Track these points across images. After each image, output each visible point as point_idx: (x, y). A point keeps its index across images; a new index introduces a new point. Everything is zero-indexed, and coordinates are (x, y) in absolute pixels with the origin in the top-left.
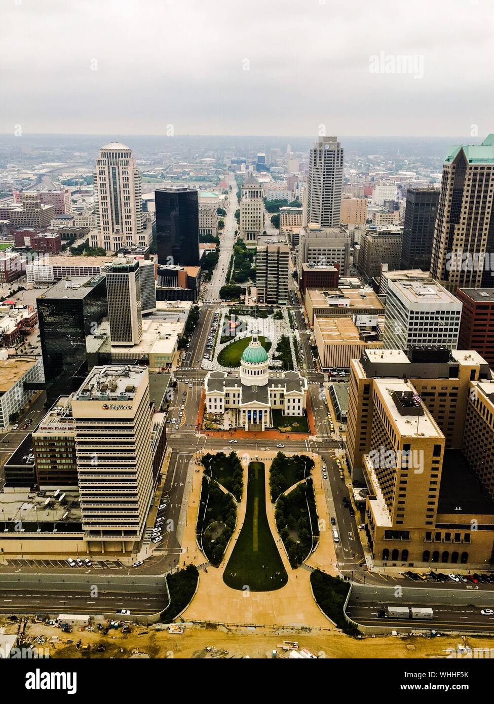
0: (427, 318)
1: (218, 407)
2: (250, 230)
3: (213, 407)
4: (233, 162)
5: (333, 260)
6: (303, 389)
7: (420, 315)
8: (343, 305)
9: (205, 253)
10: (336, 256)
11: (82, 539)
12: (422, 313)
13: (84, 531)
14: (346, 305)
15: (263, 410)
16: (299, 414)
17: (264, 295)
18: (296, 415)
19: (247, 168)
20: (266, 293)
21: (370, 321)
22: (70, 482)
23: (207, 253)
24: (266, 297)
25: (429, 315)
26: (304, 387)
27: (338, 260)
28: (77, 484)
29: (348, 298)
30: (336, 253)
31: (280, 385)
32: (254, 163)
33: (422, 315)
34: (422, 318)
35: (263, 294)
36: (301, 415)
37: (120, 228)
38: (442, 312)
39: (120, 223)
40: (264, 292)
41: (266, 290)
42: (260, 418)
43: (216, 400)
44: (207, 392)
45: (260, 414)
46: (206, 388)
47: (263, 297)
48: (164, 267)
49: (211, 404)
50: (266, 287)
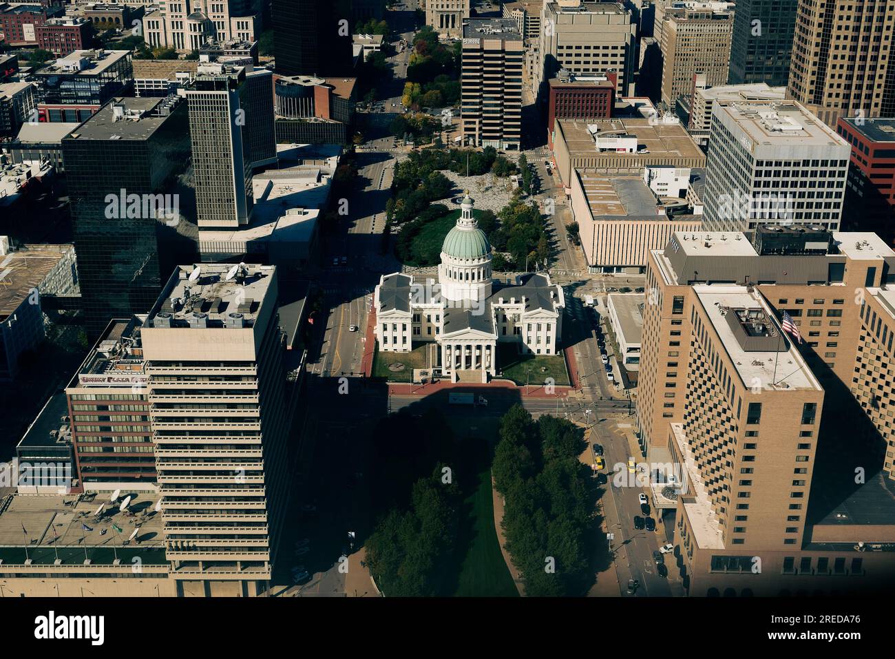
0: (786, 174)
1: (400, 340)
2: (445, 9)
3: (390, 340)
5: (604, 66)
6: (555, 305)
7: (773, 168)
8: (625, 150)
9: (362, 52)
10: (610, 59)
11: (165, 576)
12: (778, 164)
13: (169, 562)
14: (631, 150)
15: (484, 344)
16: (548, 351)
17: (477, 133)
18: (543, 352)
20: (480, 129)
21: (676, 180)
22: (138, 476)
23: (366, 52)
24: (480, 135)
25: (791, 169)
26: (558, 302)
27: (614, 66)
28: (153, 480)
29: (635, 137)
30: (610, 52)
31: (513, 300)
33: (778, 168)
34: (777, 174)
35: (474, 129)
36: (552, 353)
37: (202, 6)
38: (813, 161)
40: (477, 126)
41: (480, 122)
42: (478, 359)
43: (395, 328)
44: (378, 313)
45: (478, 352)
46: (378, 304)
47: (475, 135)
48: (289, 79)
49: (386, 334)
50: (480, 116)
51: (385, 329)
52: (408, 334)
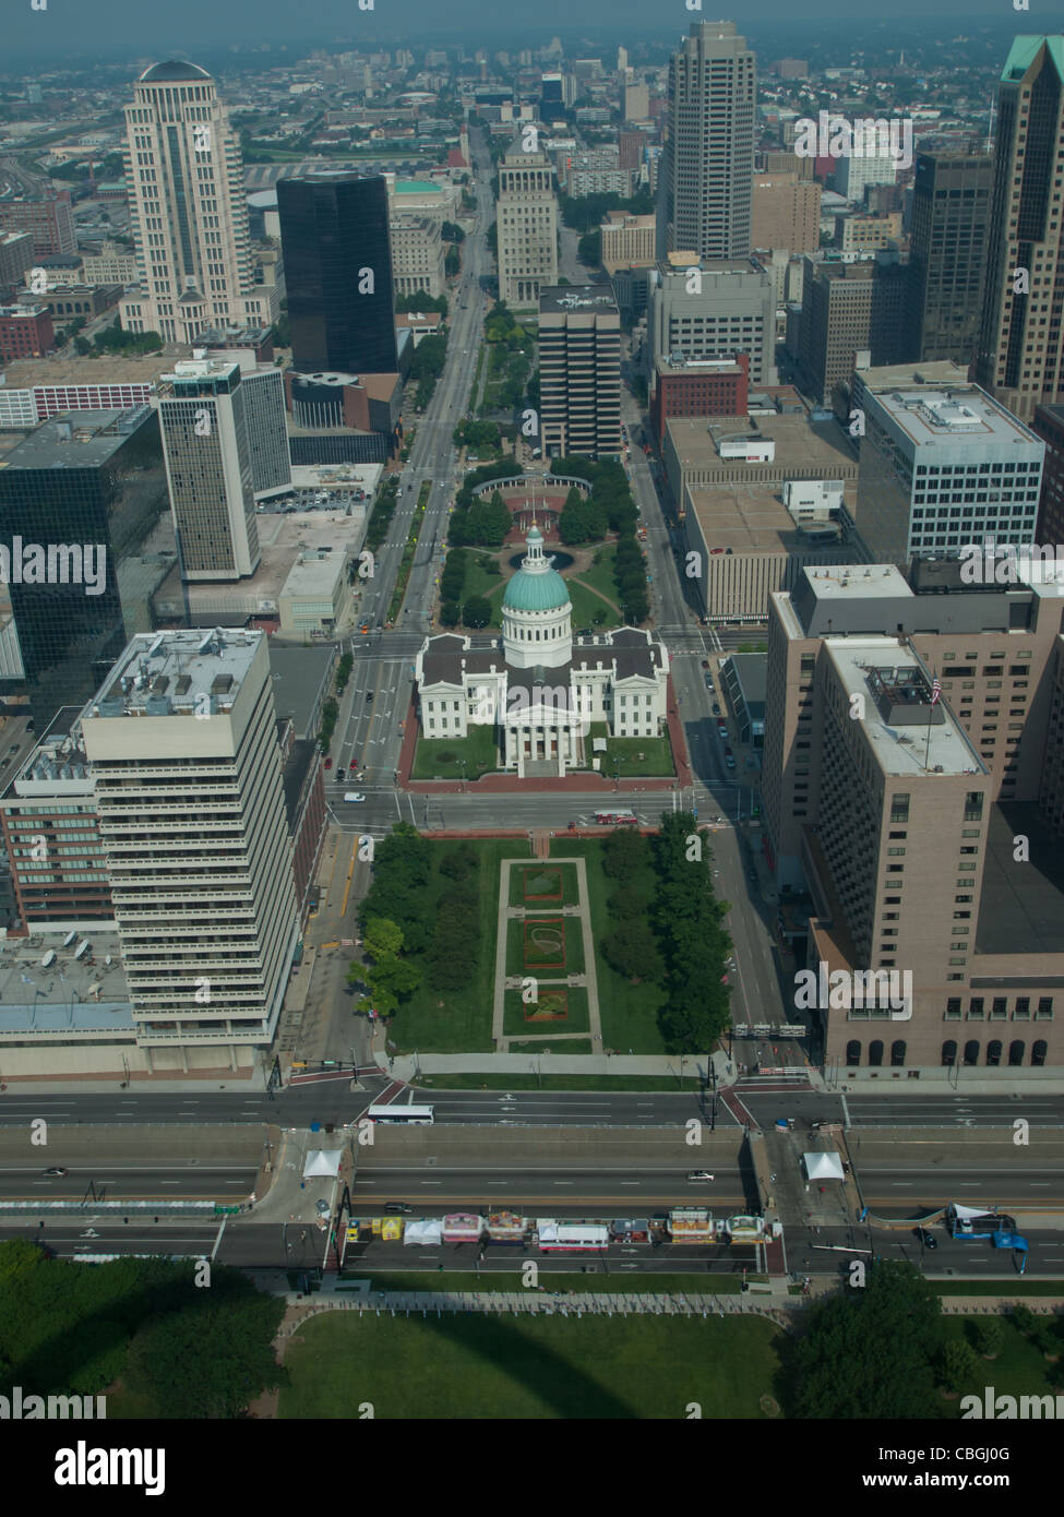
0: (958, 484)
1: (451, 723)
2: (525, 274)
3: (439, 723)
4: (480, 99)
5: (734, 345)
6: (657, 670)
7: (940, 477)
8: (757, 458)
9: (411, 337)
10: (741, 335)
12: (947, 470)
14: (766, 458)
15: (561, 725)
16: (649, 732)
17: (563, 441)
18: (642, 734)
19: (517, 113)
20: (567, 436)
21: (825, 496)
22: (96, 913)
23: (418, 338)
24: (567, 444)
25: (964, 476)
26: (660, 666)
27: (747, 345)
28: (111, 917)
29: (771, 440)
30: (741, 325)
31: (599, 664)
32: (532, 101)
33: (946, 477)
34: (946, 484)
35: (559, 437)
36: (654, 734)
37: (196, 283)
39: (196, 271)
40: (562, 432)
41: (567, 427)
42: (555, 745)
43: (444, 706)
44: (421, 689)
45: (553, 736)
46: (420, 675)
47: (559, 445)
48: (309, 377)
49: (433, 714)
50: (566, 419)
51: (432, 708)
52: (462, 714)
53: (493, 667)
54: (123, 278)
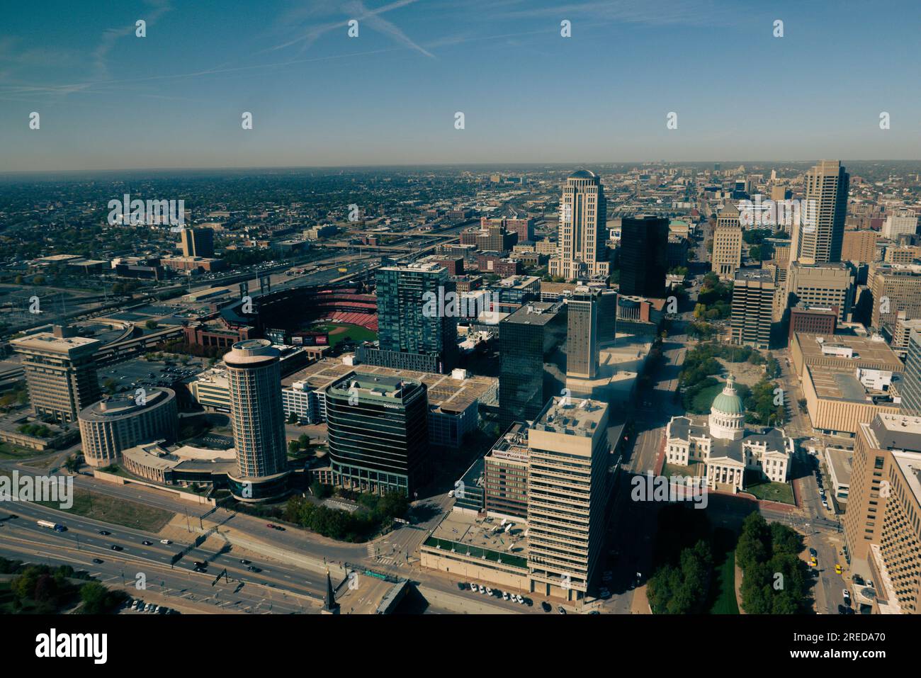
2: (724, 262)
4: (706, 189)
5: (830, 302)
6: (787, 450)
8: (842, 355)
9: (671, 285)
10: (834, 297)
11: (525, 575)
13: (528, 568)
14: (847, 356)
15: (736, 469)
16: (780, 480)
17: (740, 337)
18: (777, 480)
19: (723, 195)
20: (742, 334)
21: (880, 378)
22: (517, 513)
23: (673, 285)
24: (742, 338)
26: (789, 448)
27: (837, 302)
28: (525, 517)
29: (850, 347)
30: (835, 293)
31: (758, 443)
32: (730, 190)
35: (738, 334)
36: (783, 481)
37: (581, 255)
39: (582, 250)
40: (741, 333)
41: (743, 330)
42: (731, 477)
43: (678, 450)
44: (668, 439)
45: (731, 473)
46: (668, 434)
47: (738, 338)
48: (626, 297)
49: (672, 453)
50: (743, 327)
51: (672, 450)
52: (686, 455)
53: (704, 436)
54: (551, 251)
